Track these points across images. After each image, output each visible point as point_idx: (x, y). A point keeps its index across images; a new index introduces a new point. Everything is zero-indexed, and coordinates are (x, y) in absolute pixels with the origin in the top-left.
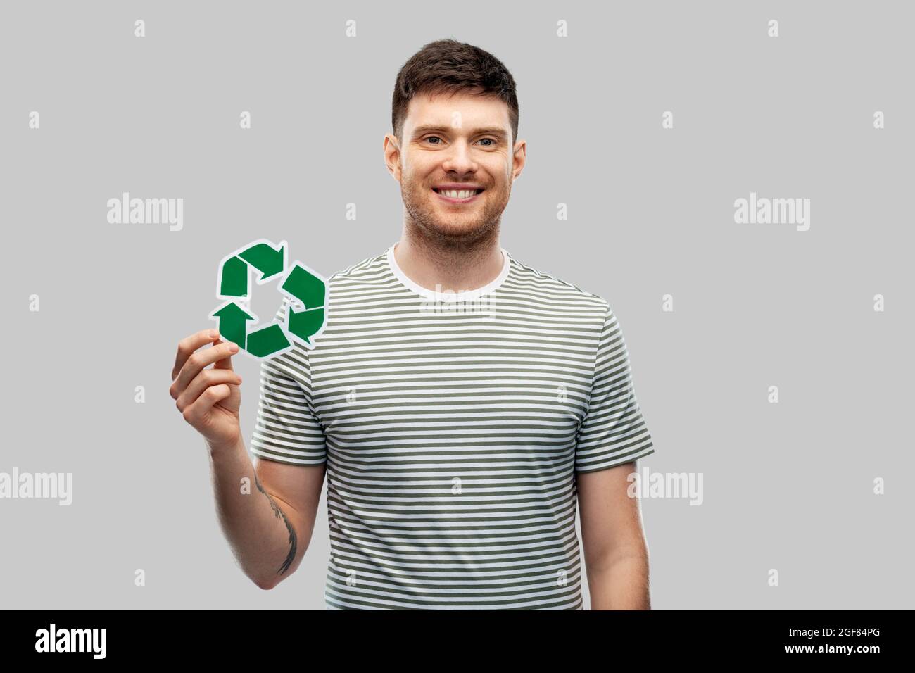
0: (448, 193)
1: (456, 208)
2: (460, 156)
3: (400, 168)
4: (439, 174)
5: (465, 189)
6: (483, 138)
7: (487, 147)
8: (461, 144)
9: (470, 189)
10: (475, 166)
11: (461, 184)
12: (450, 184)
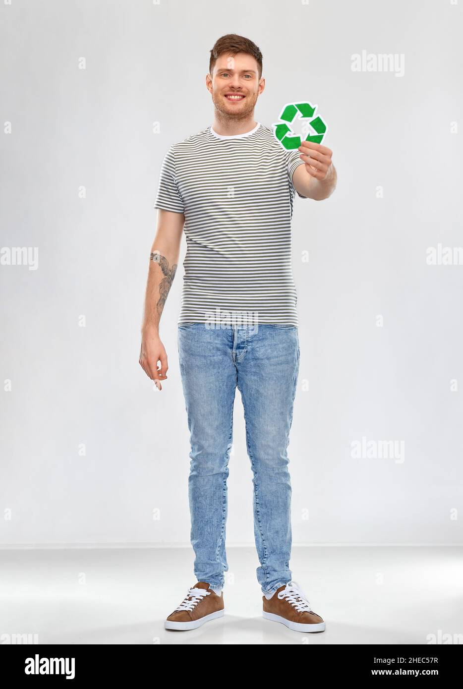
0: (230, 97)
1: (234, 102)
2: (236, 81)
3: (212, 88)
4: (228, 89)
5: (237, 95)
6: (245, 74)
7: (247, 79)
8: (236, 76)
9: (240, 95)
10: (241, 86)
11: (236, 93)
12: (231, 93)
